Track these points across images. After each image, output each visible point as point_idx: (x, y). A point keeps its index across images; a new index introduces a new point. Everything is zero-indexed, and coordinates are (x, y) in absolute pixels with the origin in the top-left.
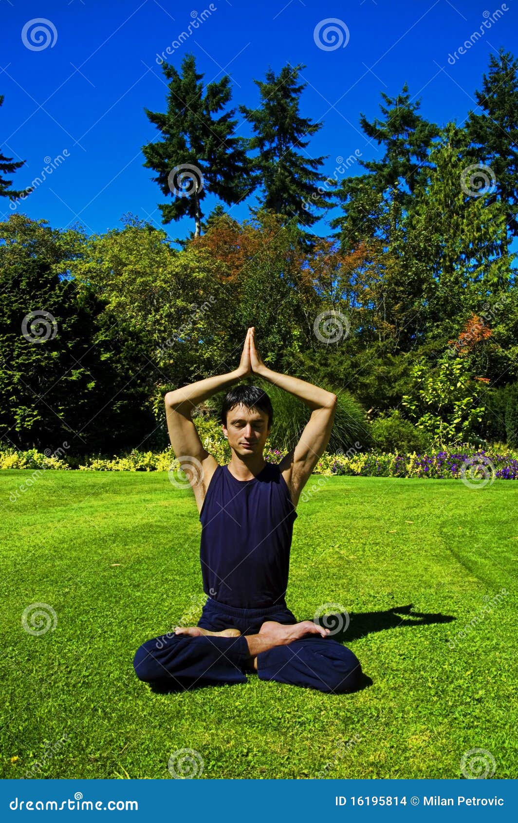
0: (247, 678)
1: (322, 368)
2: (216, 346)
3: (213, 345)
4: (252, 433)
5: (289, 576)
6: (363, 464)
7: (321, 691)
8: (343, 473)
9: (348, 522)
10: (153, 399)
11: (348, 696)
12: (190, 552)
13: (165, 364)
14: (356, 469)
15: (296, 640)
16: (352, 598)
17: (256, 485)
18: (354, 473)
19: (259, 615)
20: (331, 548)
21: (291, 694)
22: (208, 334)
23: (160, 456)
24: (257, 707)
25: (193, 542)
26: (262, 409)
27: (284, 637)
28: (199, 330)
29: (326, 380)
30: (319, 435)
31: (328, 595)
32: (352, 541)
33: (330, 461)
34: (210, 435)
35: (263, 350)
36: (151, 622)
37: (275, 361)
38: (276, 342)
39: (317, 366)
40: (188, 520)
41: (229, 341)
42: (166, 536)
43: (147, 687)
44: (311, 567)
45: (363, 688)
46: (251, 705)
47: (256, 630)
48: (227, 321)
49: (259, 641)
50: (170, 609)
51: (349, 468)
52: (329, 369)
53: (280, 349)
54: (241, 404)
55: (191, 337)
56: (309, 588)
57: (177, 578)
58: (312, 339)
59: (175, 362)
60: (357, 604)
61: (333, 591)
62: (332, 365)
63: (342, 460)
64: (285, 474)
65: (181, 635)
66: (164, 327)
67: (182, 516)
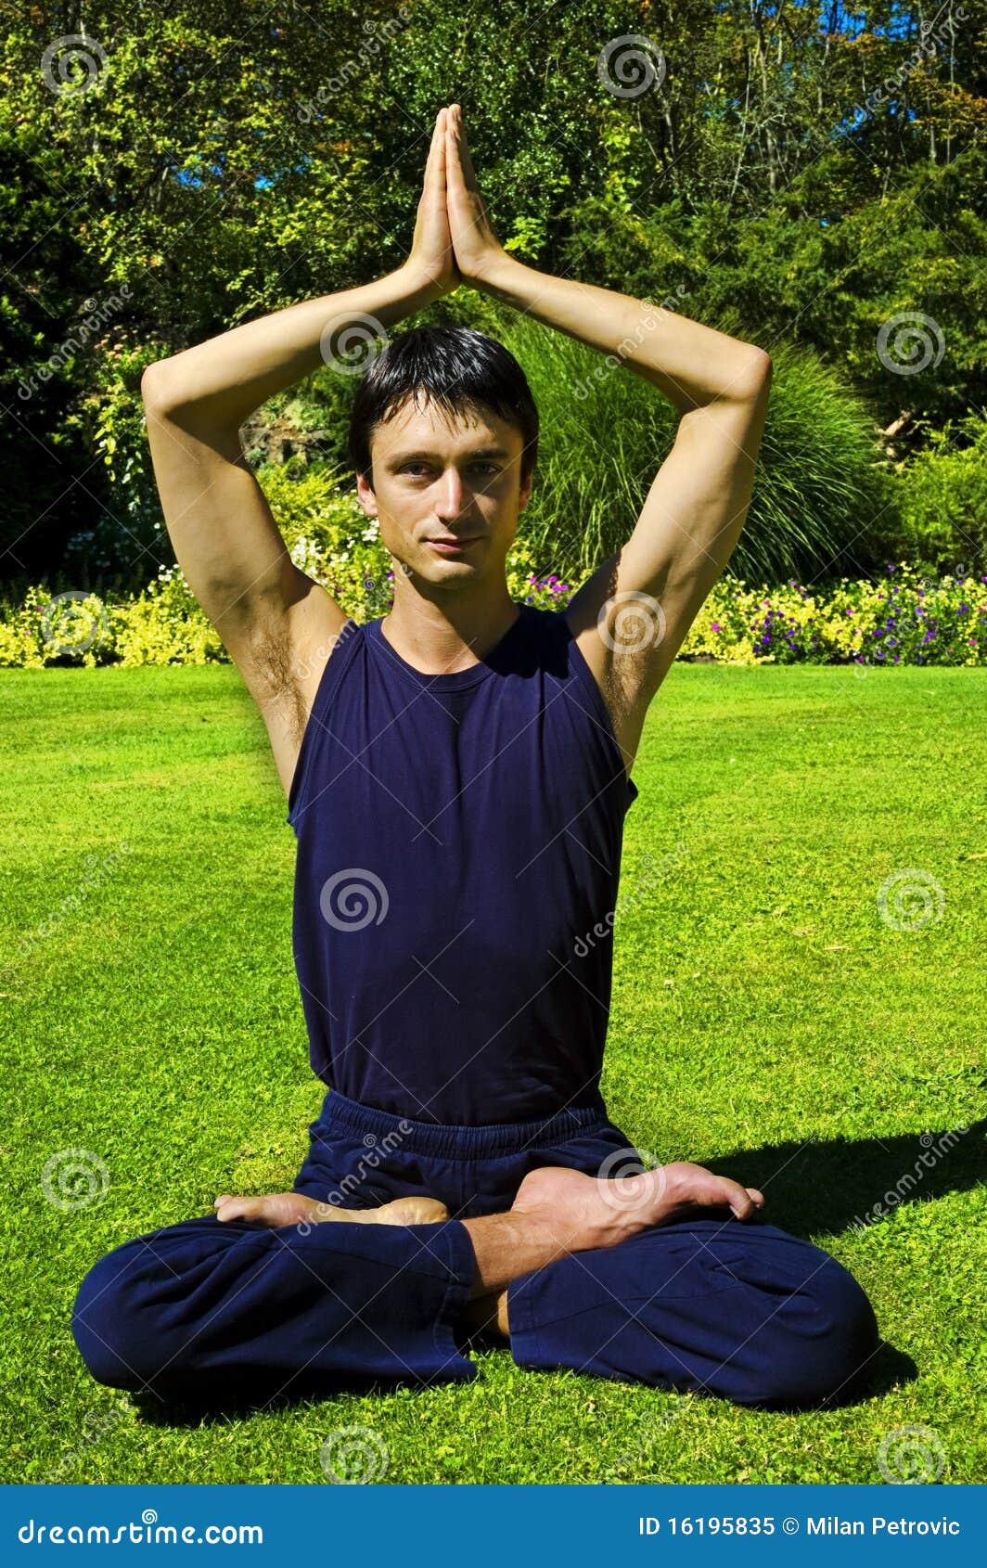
0: (472, 1367)
1: (716, 272)
2: (322, 197)
3: (309, 194)
4: (465, 499)
5: (612, 1018)
6: (869, 624)
7: (736, 1404)
8: (799, 656)
9: (818, 826)
10: (94, 401)
11: (829, 1417)
12: (256, 942)
13: (133, 270)
14: (844, 639)
15: (646, 1229)
16: (839, 1088)
17: (486, 687)
18: (837, 658)
19: (509, 1146)
20: (759, 916)
21: (631, 1415)
22: (290, 149)
23: (132, 611)
24: (512, 1460)
25: (264, 907)
26: (498, 412)
27: (602, 1220)
28: (253, 137)
29: (731, 315)
30: (709, 502)
31: (752, 1078)
32: (836, 892)
33: (749, 614)
34: (309, 529)
35: (497, 209)
36: (128, 1187)
37: (541, 251)
38: (541, 177)
39: (698, 264)
40: (241, 834)
41: (369, 179)
42: (167, 890)
43: (123, 1404)
44: (689, 982)
45: (883, 1390)
46: (492, 1455)
47: (501, 1197)
48: (357, 100)
49: (514, 1236)
50: (193, 1139)
51: (817, 637)
52: (743, 273)
53: (561, 201)
54: (422, 394)
55: (224, 166)
56: (685, 1055)
57: (214, 1033)
58: (678, 164)
59: (172, 265)
60: (858, 1108)
61: (769, 1064)
62: (753, 257)
63: (795, 607)
64: (589, 644)
65: (238, 1222)
66: (124, 129)
67: (223, 819)
